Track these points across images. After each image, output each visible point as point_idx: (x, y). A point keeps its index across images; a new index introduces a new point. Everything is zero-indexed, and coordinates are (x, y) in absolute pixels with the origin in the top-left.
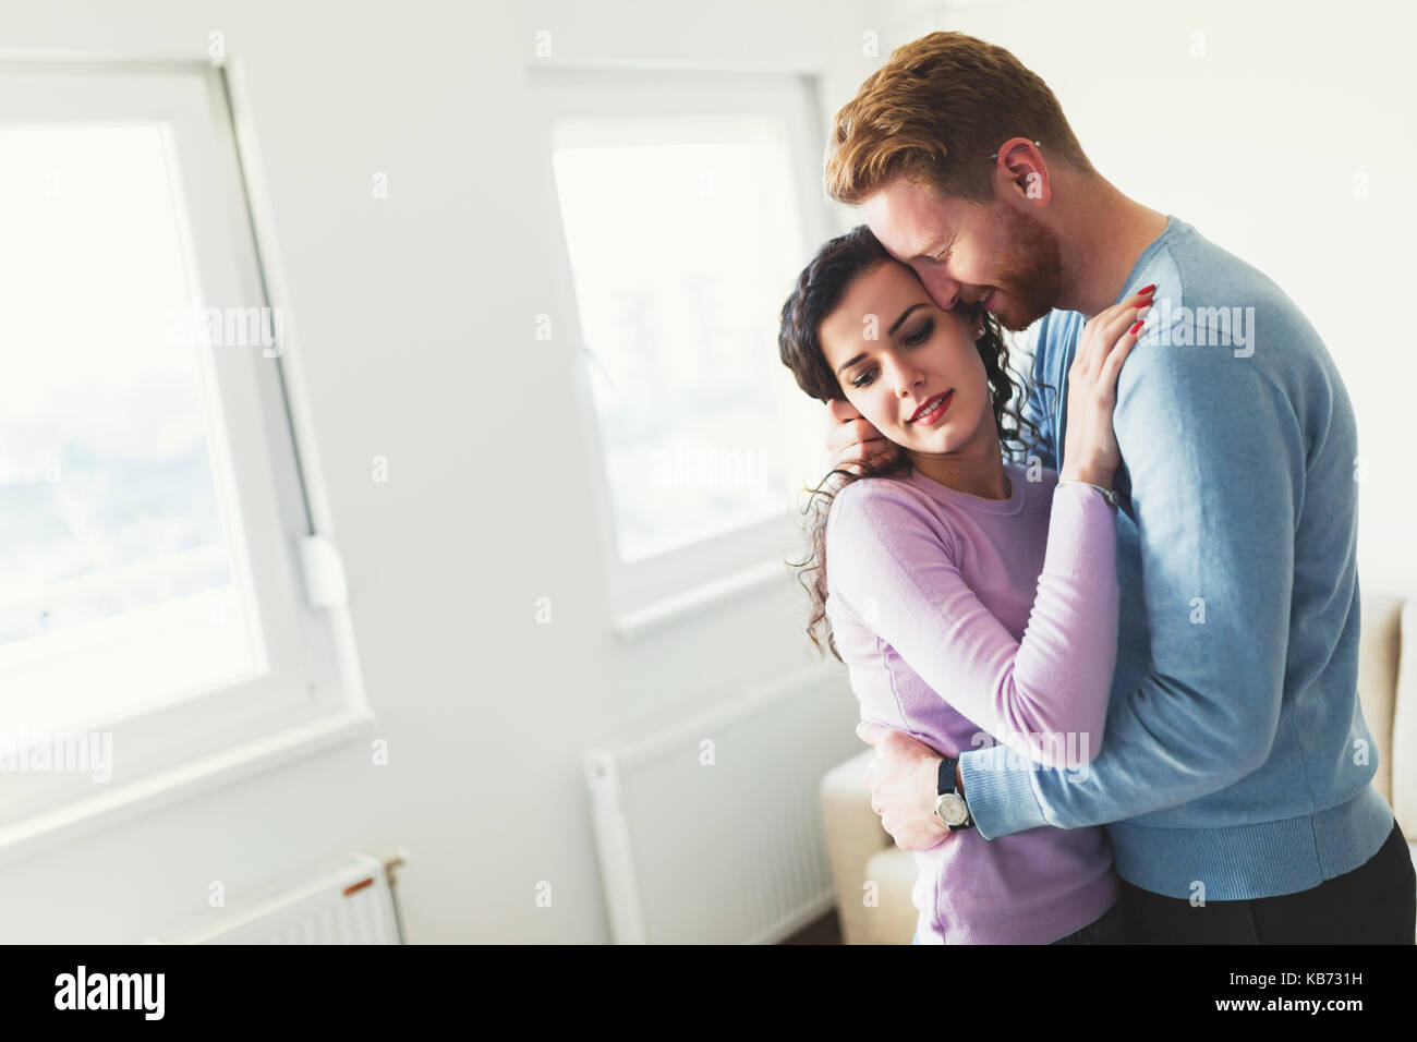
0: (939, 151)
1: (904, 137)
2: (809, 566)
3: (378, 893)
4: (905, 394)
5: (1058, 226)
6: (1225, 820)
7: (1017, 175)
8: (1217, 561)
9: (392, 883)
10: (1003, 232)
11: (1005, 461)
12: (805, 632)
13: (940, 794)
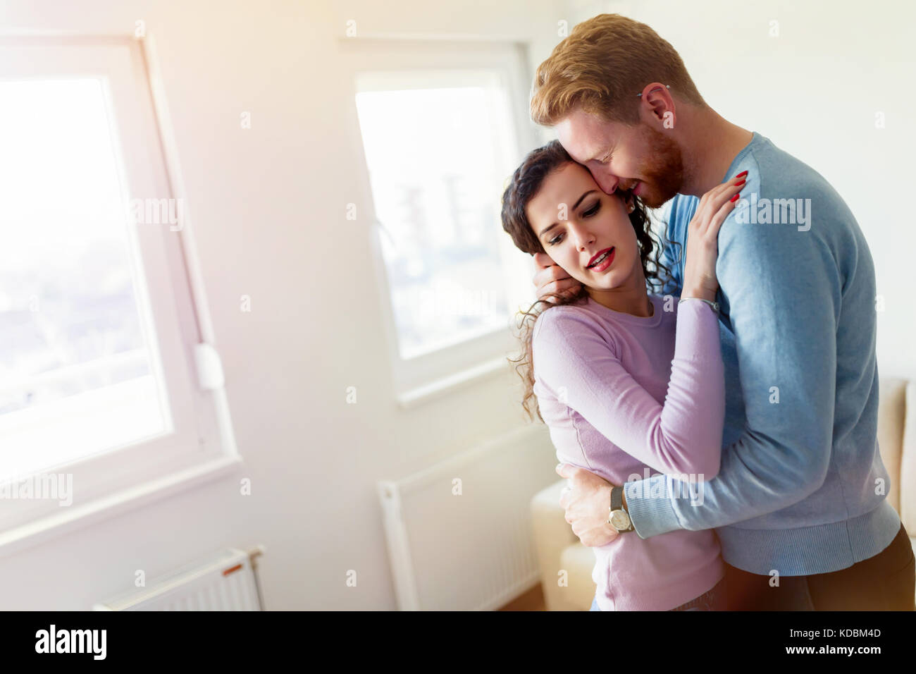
0: (604, 92)
1: (580, 82)
2: (523, 362)
3: (244, 574)
4: (583, 249)
5: (681, 140)
6: (790, 524)
7: (654, 107)
8: (787, 356)
9: (254, 567)
10: (645, 144)
11: (649, 293)
12: (521, 404)
13: (612, 510)
